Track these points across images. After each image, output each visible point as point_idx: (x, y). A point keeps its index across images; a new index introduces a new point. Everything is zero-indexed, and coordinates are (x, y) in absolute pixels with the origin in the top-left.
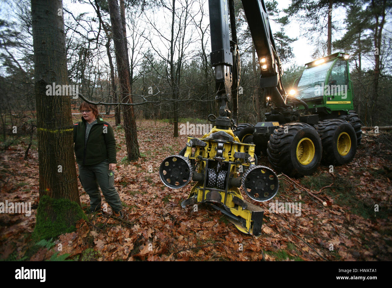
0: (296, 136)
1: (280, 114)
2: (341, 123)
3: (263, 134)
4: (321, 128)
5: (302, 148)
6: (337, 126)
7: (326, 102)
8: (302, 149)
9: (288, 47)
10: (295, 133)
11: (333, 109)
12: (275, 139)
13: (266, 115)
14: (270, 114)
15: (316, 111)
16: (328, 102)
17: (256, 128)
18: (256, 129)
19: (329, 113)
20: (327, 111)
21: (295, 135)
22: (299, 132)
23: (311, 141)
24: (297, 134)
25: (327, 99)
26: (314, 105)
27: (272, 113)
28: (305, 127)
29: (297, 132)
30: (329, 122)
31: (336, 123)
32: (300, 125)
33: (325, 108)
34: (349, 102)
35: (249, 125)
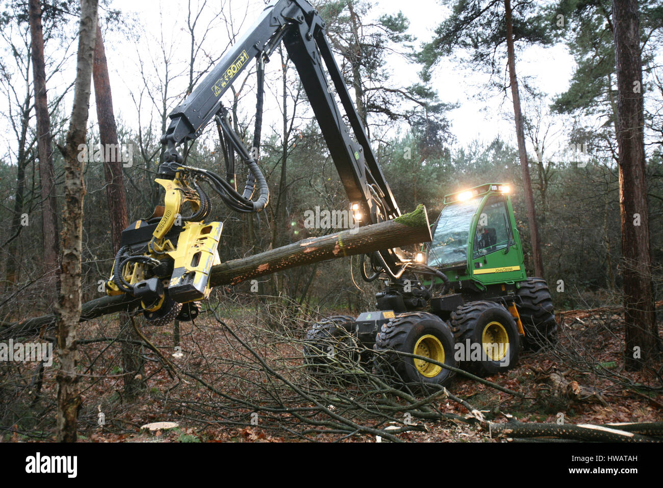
0: (410, 333)
1: (397, 294)
2: (486, 308)
3: (369, 334)
4: (460, 317)
5: (426, 351)
6: (480, 314)
7: (472, 272)
8: (427, 353)
9: (441, 117)
10: (408, 329)
11: (486, 282)
12: (383, 340)
13: (378, 297)
14: (383, 296)
15: (459, 286)
16: (476, 272)
17: (359, 323)
18: (357, 326)
19: (481, 290)
20: (476, 285)
21: (408, 331)
22: (415, 327)
23: (436, 339)
24: (412, 331)
25: (474, 266)
26: (457, 277)
27: (387, 293)
28: (425, 318)
29: (411, 327)
30: (471, 306)
31: (479, 307)
32: (417, 316)
33: (472, 282)
34: (518, 268)
35: (347, 318)
